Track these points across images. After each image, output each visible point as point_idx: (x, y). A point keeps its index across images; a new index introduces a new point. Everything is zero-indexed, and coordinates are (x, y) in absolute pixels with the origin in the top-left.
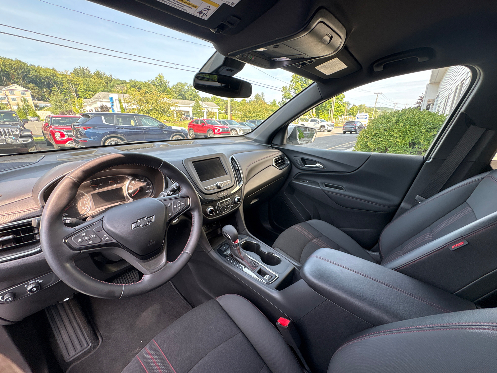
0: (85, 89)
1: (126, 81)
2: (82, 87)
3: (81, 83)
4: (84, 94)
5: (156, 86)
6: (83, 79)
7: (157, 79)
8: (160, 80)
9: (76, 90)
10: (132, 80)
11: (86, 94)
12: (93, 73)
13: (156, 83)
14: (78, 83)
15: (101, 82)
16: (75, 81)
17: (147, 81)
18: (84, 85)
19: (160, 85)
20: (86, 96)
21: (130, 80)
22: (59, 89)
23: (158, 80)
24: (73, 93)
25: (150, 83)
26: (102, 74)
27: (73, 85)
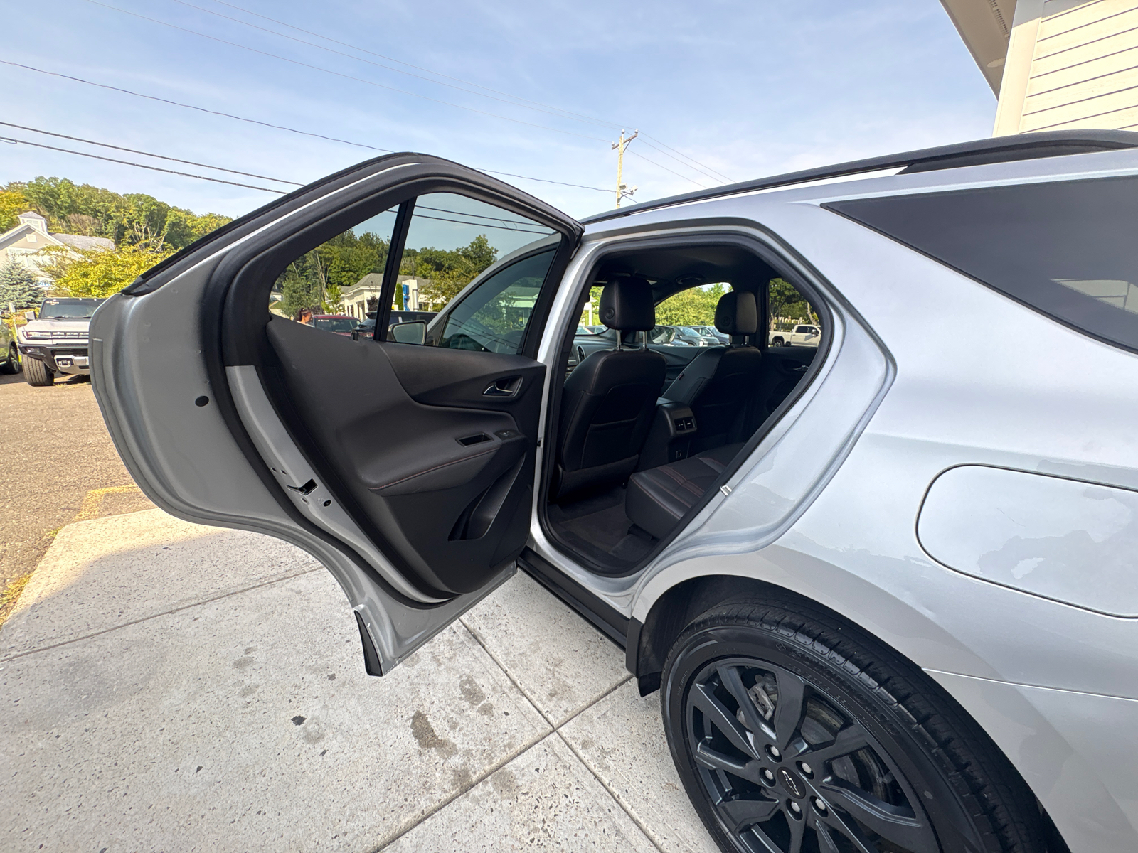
0: (342, 267)
1: (414, 251)
2: (337, 264)
3: (335, 256)
4: (338, 276)
5: (471, 258)
6: (341, 250)
7: (475, 246)
8: (480, 246)
9: (326, 269)
10: (426, 248)
11: (342, 277)
12: (358, 238)
13: (472, 253)
14: (331, 256)
15: (372, 254)
16: (326, 253)
17: (454, 250)
18: (342, 259)
19: (479, 257)
20: (343, 279)
21: (422, 249)
22: (297, 268)
23: (476, 248)
24: (322, 276)
25: (460, 253)
26: (375, 238)
27: (323, 260)
